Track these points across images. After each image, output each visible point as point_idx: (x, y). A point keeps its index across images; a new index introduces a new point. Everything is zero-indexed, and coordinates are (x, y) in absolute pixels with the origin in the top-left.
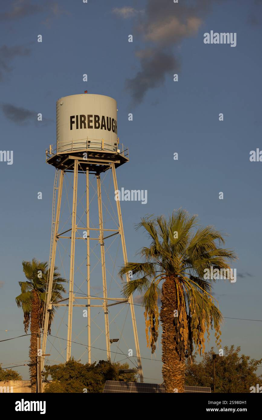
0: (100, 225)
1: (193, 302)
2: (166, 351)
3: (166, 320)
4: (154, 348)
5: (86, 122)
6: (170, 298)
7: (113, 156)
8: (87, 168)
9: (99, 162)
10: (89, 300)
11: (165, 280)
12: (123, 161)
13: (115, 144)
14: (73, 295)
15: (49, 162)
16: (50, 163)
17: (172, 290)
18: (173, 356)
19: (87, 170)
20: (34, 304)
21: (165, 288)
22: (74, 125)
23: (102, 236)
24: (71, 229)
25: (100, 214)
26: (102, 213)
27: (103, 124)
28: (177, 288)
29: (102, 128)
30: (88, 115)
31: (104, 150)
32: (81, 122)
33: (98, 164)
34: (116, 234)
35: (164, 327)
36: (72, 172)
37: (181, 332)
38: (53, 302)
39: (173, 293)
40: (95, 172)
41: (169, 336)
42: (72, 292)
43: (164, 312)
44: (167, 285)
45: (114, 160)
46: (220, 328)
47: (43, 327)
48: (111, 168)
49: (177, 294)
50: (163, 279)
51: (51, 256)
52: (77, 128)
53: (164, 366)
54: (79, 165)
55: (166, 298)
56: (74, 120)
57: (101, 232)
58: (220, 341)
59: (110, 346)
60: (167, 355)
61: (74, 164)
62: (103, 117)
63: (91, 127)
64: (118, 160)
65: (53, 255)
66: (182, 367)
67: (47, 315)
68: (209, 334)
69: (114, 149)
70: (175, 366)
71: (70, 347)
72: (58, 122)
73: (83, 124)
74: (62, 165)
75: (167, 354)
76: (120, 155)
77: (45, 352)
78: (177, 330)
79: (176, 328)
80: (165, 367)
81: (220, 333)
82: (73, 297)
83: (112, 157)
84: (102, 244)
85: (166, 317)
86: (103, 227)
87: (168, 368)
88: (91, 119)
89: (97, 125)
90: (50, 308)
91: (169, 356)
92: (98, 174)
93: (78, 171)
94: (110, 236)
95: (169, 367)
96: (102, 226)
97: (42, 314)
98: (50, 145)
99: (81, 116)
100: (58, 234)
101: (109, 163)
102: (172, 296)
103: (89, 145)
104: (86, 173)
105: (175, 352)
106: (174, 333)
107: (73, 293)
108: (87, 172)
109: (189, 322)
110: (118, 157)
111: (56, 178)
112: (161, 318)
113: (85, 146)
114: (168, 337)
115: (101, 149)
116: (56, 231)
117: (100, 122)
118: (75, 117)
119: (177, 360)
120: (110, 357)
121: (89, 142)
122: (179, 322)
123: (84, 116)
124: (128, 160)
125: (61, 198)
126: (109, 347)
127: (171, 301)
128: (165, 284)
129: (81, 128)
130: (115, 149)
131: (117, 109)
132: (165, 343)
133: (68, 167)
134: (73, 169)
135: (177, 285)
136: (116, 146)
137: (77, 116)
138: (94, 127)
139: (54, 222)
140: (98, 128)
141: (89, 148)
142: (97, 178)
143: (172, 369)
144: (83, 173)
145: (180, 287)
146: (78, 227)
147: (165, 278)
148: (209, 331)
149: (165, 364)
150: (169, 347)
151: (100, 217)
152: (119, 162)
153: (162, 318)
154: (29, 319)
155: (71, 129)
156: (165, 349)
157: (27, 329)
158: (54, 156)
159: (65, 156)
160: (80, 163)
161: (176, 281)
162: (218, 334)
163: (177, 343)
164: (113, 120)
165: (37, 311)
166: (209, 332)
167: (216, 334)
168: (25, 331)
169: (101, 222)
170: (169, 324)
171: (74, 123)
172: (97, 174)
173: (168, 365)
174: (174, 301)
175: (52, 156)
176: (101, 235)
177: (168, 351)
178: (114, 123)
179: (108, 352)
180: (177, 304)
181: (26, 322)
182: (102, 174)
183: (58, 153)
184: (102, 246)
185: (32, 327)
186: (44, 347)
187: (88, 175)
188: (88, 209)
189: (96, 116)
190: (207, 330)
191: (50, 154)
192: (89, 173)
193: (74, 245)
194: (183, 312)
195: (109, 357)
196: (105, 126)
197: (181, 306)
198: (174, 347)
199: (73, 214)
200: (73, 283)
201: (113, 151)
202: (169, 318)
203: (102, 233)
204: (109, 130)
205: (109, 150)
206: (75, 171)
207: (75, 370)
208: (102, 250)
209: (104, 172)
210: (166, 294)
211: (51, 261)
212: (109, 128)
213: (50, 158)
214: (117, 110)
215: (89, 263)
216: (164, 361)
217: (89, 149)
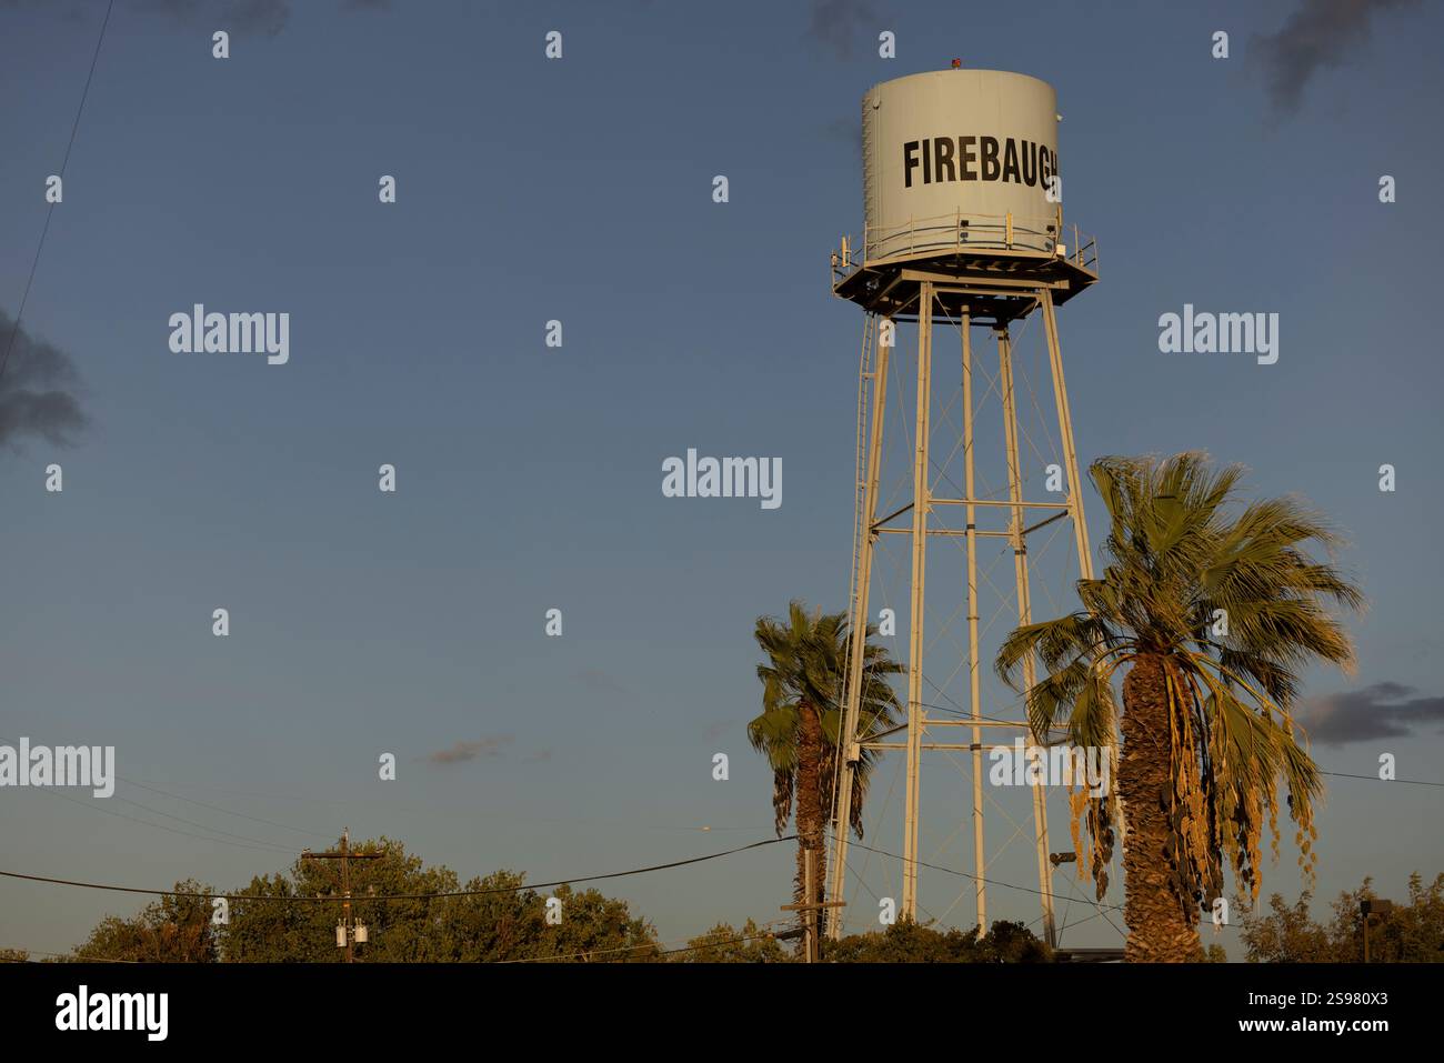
0: (1013, 490)
1: (1221, 733)
2: (1137, 891)
3: (1136, 792)
4: (1103, 883)
5: (956, 160)
6: (1146, 721)
7: (1044, 267)
8: (965, 308)
9: (1002, 288)
10: (976, 730)
11: (1131, 665)
12: (1080, 281)
13: (1051, 229)
14: (922, 716)
15: (844, 290)
16: (845, 296)
17: (1153, 694)
18: (1159, 907)
19: (965, 313)
20: (807, 744)
21: (1133, 688)
22: (918, 172)
23: (1020, 524)
24: (913, 505)
25: (1010, 454)
26: (1016, 449)
27: (1011, 164)
28: (1170, 689)
29: (1006, 179)
30: (960, 138)
31: (1014, 247)
32: (940, 160)
33: (1002, 295)
34: (1060, 516)
35: (1131, 814)
36: (915, 321)
37: (1184, 832)
38: (865, 736)
39: (1157, 706)
40: (994, 320)
41: (1145, 843)
42: (917, 703)
43: (1129, 767)
44: (1138, 681)
45: (1049, 278)
46: (1314, 817)
47: (835, 817)
48: (1040, 305)
49: (1169, 709)
50: (1126, 659)
51: (855, 591)
52: (927, 180)
53: (1130, 939)
54: (934, 298)
55: (1136, 721)
56: (917, 154)
57: (1014, 509)
58: (1313, 858)
59: (1049, 875)
60: (1139, 906)
61: (919, 298)
62: (1010, 143)
63: (972, 176)
64: (1061, 278)
65: (862, 587)
66: (1189, 942)
67: (847, 778)
68: (1278, 838)
69: (1047, 245)
70: (1165, 938)
71: (914, 880)
72: (868, 164)
73: (945, 167)
74: (886, 299)
75: (1140, 899)
76: (1067, 261)
77: (841, 893)
78: (1170, 826)
79: (1168, 817)
80: (1134, 941)
81: (1314, 835)
82: (920, 720)
83: (1042, 270)
84: (1019, 549)
85: (1136, 781)
86: (1020, 496)
87: (1143, 945)
88: (970, 149)
89: (991, 169)
90: (855, 756)
91: (1146, 906)
92: (1001, 325)
93: (931, 318)
94: (1043, 524)
95: (1147, 942)
96: (1017, 492)
97: (831, 773)
98: (844, 239)
99: (939, 142)
100: (877, 522)
101: (1037, 291)
102: (1153, 716)
103: (964, 235)
104: (960, 323)
105: (1165, 896)
106: (1160, 832)
107: (919, 708)
108: (965, 319)
109: (1211, 800)
110: (1060, 269)
111: (867, 342)
112: (1121, 786)
113: (953, 236)
114: (1141, 846)
115: (1003, 246)
116: (868, 508)
117: (1001, 157)
118: (921, 145)
119: (1171, 920)
120: (1053, 911)
121: (965, 224)
122: (1178, 801)
123: (947, 141)
124: (1093, 279)
125: (883, 406)
126: (1047, 877)
127: (1150, 731)
128: (1132, 677)
129: (939, 179)
130: (1051, 243)
131: (1057, 112)
132: (1132, 864)
133: (902, 305)
134: (917, 311)
135: (1168, 678)
136: (1052, 235)
137: (926, 143)
138: (979, 175)
139: (863, 484)
140: (994, 177)
141: (965, 242)
142: (1000, 338)
143: (1155, 949)
144: (950, 323)
145: (1177, 685)
146: (934, 495)
147: (1132, 657)
148: (1277, 825)
149: (1134, 934)
150: (1146, 878)
151: (1011, 462)
152: (1064, 285)
153: (1125, 786)
154: (791, 791)
155: (908, 183)
156: (1135, 886)
157: (784, 824)
158: (856, 271)
159: (889, 272)
160: (939, 293)
161: (1166, 668)
162: (1307, 836)
163: (1173, 866)
164: (1043, 149)
165: (815, 766)
166: (1276, 829)
167: (1299, 837)
168: (778, 829)
169: (1016, 477)
170: (1144, 805)
171: (917, 165)
172: (997, 327)
173: (1145, 934)
174: (1159, 730)
175: (851, 272)
176: (1015, 519)
177: (1144, 891)
178: (1047, 160)
179: (1044, 897)
180: (1169, 742)
181: (782, 798)
182: (1014, 324)
183: (867, 264)
184: (1018, 557)
185: (803, 817)
186: (840, 878)
187: (966, 330)
188: (969, 437)
189: (986, 140)
190: (1273, 823)
191: (845, 265)
192: (971, 324)
193: (923, 556)
194: (1189, 766)
195: (1049, 911)
196: (1015, 170)
197: (1182, 746)
198: (1163, 877)
199: (918, 454)
200: (920, 675)
201: (1046, 249)
202: (1144, 785)
203: (1018, 514)
204: (1031, 182)
205: (1033, 248)
206: (922, 316)
207: (916, 951)
208: (1019, 567)
209: (1023, 317)
210: (1135, 708)
211: (854, 607)
212: (1030, 176)
213: (846, 280)
214: (1059, 118)
215: (973, 613)
216: (1130, 923)
217: (964, 245)
